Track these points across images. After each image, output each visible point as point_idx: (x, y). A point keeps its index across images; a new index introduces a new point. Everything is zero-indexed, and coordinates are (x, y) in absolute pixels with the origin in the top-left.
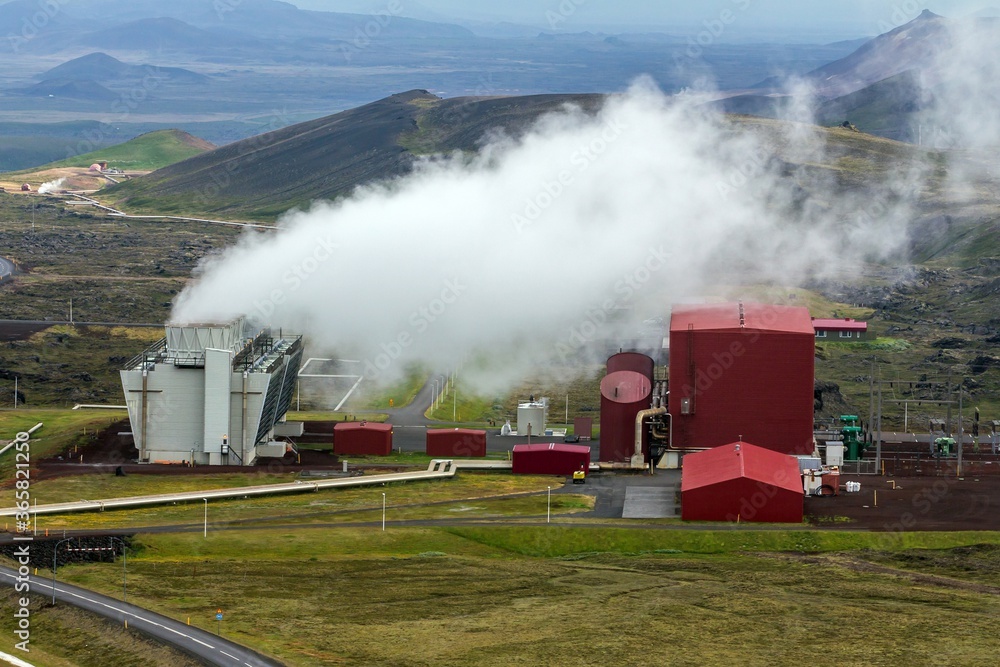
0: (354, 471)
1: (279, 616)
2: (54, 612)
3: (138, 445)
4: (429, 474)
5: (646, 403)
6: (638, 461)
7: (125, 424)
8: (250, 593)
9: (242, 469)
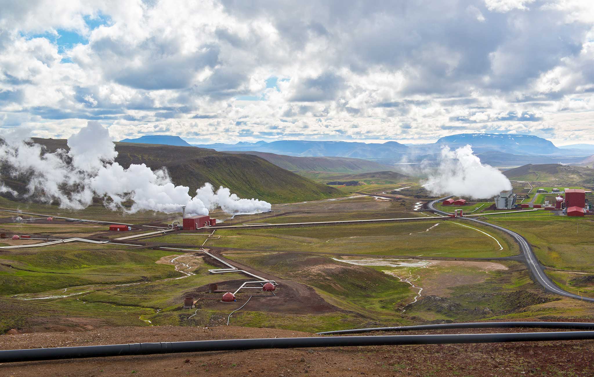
0: (524, 210)
1: (516, 227)
2: (487, 226)
3: (496, 206)
4: (534, 210)
5: (562, 201)
6: (561, 209)
7: (495, 204)
8: (511, 224)
9: (510, 210)
